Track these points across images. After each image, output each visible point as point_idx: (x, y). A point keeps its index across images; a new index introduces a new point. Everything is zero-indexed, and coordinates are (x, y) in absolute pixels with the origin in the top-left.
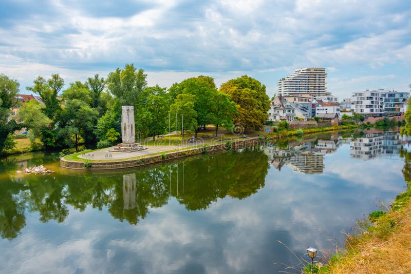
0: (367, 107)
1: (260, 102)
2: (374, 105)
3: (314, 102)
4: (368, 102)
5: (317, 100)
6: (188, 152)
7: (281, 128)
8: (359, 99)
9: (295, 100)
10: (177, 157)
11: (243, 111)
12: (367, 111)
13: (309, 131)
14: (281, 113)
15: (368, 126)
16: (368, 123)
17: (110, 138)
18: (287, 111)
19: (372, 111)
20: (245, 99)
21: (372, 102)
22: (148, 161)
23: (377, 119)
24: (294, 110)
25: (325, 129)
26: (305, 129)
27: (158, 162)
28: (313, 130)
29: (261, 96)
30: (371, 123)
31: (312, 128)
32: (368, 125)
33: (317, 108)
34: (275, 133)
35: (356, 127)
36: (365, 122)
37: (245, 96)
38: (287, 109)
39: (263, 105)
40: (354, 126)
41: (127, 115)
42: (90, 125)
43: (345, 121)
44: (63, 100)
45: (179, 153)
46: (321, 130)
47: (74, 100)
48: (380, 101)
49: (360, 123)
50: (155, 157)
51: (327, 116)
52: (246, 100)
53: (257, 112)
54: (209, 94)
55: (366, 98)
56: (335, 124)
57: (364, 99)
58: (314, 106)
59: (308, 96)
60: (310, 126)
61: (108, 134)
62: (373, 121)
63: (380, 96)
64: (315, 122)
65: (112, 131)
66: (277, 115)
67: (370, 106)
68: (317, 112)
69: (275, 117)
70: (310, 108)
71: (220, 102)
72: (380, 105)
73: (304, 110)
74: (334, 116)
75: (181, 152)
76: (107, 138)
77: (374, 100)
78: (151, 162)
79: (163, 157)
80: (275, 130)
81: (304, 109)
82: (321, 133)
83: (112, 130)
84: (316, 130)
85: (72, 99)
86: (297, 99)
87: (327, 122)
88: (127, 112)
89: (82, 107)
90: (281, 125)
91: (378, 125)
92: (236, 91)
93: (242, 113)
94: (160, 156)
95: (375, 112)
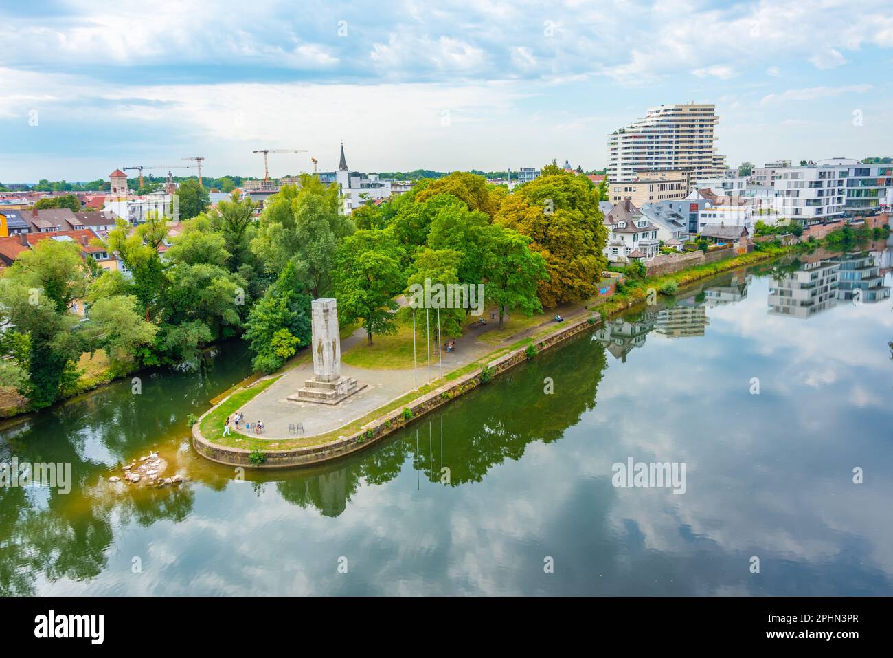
0: (808, 203)
1: (590, 234)
2: (824, 197)
3: (694, 196)
4: (812, 193)
5: (700, 191)
6: (453, 389)
7: (630, 280)
8: (793, 185)
9: (651, 189)
10: (433, 407)
11: (556, 263)
12: (809, 212)
13: (688, 278)
14: (628, 240)
15: (808, 248)
16: (811, 240)
17: (279, 351)
18: (640, 235)
19: (820, 210)
20: (558, 235)
21: (821, 193)
22: (379, 433)
23: (830, 227)
24: (655, 231)
25: (720, 266)
26: (680, 272)
27: (397, 431)
28: (696, 273)
29: (589, 219)
30: (817, 238)
31: (694, 268)
32: (810, 245)
33: (701, 212)
34: (620, 296)
35: (786, 253)
36: (804, 238)
37: (560, 229)
38: (641, 230)
39: (595, 238)
40: (781, 251)
41: (323, 321)
42: (232, 317)
43: (762, 239)
44: (171, 264)
45: (435, 398)
46: (713, 271)
47: (197, 267)
48: (836, 189)
49: (793, 241)
50: (392, 421)
51: (722, 234)
52: (562, 236)
53: (584, 262)
54: (486, 242)
55: (807, 184)
56: (742, 250)
57: (802, 186)
58: (694, 206)
59: (678, 176)
60: (689, 266)
61: (275, 341)
62: (819, 232)
63: (837, 178)
64: (699, 254)
65: (284, 336)
66: (619, 245)
67: (815, 201)
68: (701, 220)
69: (615, 250)
70: (686, 213)
71: (509, 259)
72: (836, 195)
73: (673, 222)
74: (739, 233)
75: (440, 395)
76: (273, 351)
77: (825, 187)
78: (385, 433)
79: (407, 417)
80: (618, 288)
81: (674, 220)
82: (713, 277)
83: (284, 333)
84: (702, 273)
85: (192, 264)
86: (655, 186)
87: (725, 248)
88: (325, 316)
89: (214, 280)
90: (629, 273)
91: (830, 242)
92: (539, 217)
93: (554, 269)
94: (400, 416)
95: (825, 214)
